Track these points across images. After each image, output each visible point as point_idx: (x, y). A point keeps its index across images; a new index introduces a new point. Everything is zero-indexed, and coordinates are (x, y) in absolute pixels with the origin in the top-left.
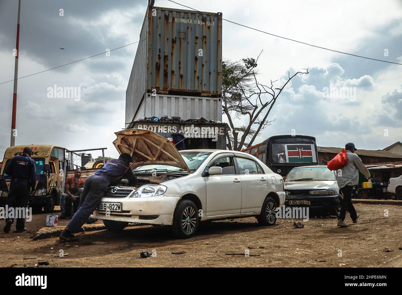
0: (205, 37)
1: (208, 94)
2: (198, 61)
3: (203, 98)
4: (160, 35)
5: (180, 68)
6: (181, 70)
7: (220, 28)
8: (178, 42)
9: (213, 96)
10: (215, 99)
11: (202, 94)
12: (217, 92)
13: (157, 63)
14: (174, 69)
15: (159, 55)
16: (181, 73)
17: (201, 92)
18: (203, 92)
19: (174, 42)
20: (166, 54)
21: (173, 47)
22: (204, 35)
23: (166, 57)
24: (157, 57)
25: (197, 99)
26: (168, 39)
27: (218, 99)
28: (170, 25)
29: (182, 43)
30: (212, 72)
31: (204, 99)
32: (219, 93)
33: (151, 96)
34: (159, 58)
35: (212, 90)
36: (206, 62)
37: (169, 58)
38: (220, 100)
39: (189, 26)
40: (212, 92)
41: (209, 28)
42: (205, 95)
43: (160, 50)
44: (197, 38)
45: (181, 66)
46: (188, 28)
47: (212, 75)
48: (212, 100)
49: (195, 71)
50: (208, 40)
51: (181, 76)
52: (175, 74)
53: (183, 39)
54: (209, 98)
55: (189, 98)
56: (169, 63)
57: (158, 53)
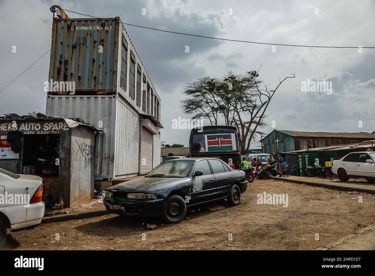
0: (102, 41)
1: (103, 92)
2: (95, 63)
3: (98, 96)
4: (62, 43)
5: (79, 70)
6: (80, 72)
7: (117, 31)
8: (78, 47)
9: (108, 94)
10: (110, 96)
11: (98, 93)
12: (112, 90)
13: (58, 67)
14: (73, 72)
15: (60, 61)
16: (80, 75)
17: (97, 90)
18: (99, 90)
19: (74, 47)
20: (66, 59)
21: (73, 52)
22: (102, 39)
23: (66, 62)
24: (58, 62)
25: (92, 97)
26: (68, 46)
27: (112, 96)
28: (72, 33)
29: (81, 48)
30: (108, 71)
31: (100, 97)
32: (114, 91)
33: (51, 97)
34: (60, 62)
35: (107, 88)
36: (103, 63)
37: (69, 62)
38: (114, 97)
39: (88, 33)
40: (107, 90)
41: (107, 32)
42: (101, 93)
43: (61, 56)
44: (95, 42)
45: (80, 68)
46: (88, 34)
47: (108, 75)
48: (107, 97)
49: (93, 72)
50: (105, 43)
51: (79, 78)
52: (73, 76)
53: (83, 44)
54: (104, 96)
55: (85, 97)
56: (69, 67)
57: (59, 59)
